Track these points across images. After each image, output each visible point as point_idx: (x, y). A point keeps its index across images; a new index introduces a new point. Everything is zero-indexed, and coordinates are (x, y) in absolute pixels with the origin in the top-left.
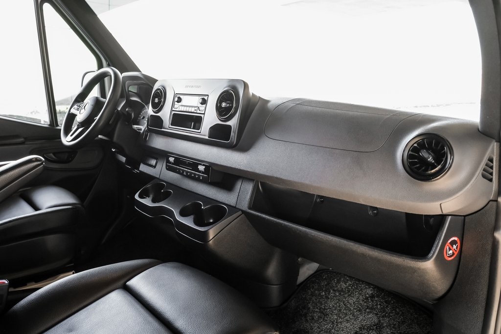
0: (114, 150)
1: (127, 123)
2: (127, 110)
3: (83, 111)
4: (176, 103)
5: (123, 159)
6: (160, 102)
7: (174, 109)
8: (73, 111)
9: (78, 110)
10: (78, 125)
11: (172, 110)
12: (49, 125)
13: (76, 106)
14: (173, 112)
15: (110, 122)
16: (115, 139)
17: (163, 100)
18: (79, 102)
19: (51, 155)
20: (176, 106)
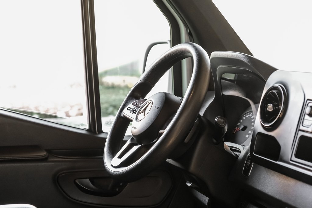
0: (189, 185)
1: (215, 141)
2: (216, 119)
3: (141, 116)
4: (307, 117)
5: (205, 199)
6: (276, 112)
7: (301, 128)
8: (126, 113)
9: (134, 111)
10: (132, 139)
11: (298, 130)
12: (87, 130)
13: (131, 106)
14: (301, 134)
15: (186, 141)
16: (193, 167)
17: (282, 107)
18: (137, 98)
19: (88, 180)
20: (306, 123)
